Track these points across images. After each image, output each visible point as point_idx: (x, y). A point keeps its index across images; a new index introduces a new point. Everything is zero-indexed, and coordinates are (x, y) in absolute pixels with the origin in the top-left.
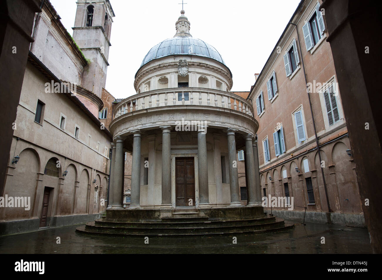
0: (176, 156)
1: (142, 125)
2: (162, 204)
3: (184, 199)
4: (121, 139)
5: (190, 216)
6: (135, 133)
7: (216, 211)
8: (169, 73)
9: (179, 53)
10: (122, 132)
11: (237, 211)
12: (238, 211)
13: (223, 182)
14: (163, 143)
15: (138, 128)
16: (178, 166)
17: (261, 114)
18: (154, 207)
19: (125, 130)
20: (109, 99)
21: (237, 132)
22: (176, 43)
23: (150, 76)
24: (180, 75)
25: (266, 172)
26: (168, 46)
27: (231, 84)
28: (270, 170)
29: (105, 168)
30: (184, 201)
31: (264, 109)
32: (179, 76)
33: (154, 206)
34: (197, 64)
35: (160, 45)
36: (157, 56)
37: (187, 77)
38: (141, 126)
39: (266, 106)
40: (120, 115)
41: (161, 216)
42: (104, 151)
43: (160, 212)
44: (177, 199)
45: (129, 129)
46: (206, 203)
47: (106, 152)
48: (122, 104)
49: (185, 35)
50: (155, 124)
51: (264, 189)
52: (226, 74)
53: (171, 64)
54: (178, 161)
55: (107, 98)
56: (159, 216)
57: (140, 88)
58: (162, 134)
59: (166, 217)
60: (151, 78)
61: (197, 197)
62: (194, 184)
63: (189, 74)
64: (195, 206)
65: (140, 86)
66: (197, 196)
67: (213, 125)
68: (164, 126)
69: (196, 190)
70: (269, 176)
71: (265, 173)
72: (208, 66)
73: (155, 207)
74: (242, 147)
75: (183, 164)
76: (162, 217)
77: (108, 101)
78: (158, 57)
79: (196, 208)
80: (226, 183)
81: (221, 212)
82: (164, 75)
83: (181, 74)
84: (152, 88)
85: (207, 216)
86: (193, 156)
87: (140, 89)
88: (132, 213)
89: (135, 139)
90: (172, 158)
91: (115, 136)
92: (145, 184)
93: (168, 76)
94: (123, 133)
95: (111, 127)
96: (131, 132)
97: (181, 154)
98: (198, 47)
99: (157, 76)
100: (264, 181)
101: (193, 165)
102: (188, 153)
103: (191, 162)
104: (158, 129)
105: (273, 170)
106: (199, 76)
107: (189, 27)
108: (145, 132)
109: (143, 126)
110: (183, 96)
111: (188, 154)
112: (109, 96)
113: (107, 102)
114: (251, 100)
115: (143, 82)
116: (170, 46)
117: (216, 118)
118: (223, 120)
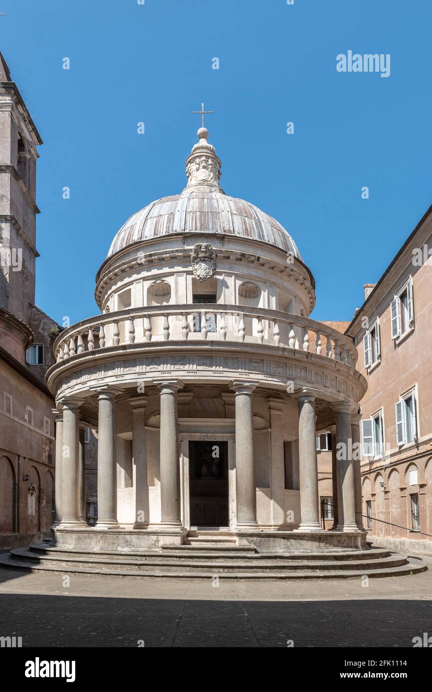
0: (190, 440)
1: (117, 376)
2: (161, 521)
5: (218, 543)
6: (100, 393)
8: (172, 274)
9: (196, 230)
10: (74, 389)
13: (286, 488)
14: (161, 412)
15: (108, 384)
17: (373, 366)
19: (80, 386)
20: (45, 327)
22: (187, 206)
23: (129, 279)
24: (198, 279)
25: (375, 474)
27: (311, 303)
28: (383, 470)
29: (47, 455)
31: (380, 356)
32: (194, 280)
33: (147, 525)
34: (236, 256)
36: (145, 235)
37: (214, 283)
38: (114, 379)
39: (384, 350)
40: (66, 357)
41: (160, 543)
42: (43, 425)
45: (89, 384)
46: (250, 523)
47: (47, 427)
48: (70, 334)
49: (208, 191)
50: (143, 376)
51: (368, 502)
55: (42, 324)
57: (108, 304)
59: (171, 544)
60: (131, 283)
61: (233, 512)
63: (217, 276)
64: (229, 527)
65: (108, 300)
66: (233, 509)
68: (164, 380)
69: (230, 500)
70: (380, 479)
71: (373, 475)
72: (261, 261)
73: (149, 526)
74: (329, 425)
76: (163, 544)
77: (43, 329)
78: (146, 237)
79: (231, 530)
80: (292, 489)
82: (162, 279)
83: (199, 276)
84: (135, 305)
85: (252, 544)
86: (225, 440)
87: (108, 306)
89: (101, 402)
90: (182, 442)
91: (60, 396)
92: (127, 486)
93: (170, 280)
94: (75, 392)
96: (94, 390)
97: (201, 435)
99: (145, 279)
100: (369, 489)
104: (151, 386)
105: (389, 470)
106: (240, 282)
107: (219, 171)
108: (124, 390)
109: (119, 379)
111: (215, 435)
112: (46, 320)
113: (42, 332)
115: (115, 292)
116: (174, 212)
117: (276, 369)
118: (291, 372)
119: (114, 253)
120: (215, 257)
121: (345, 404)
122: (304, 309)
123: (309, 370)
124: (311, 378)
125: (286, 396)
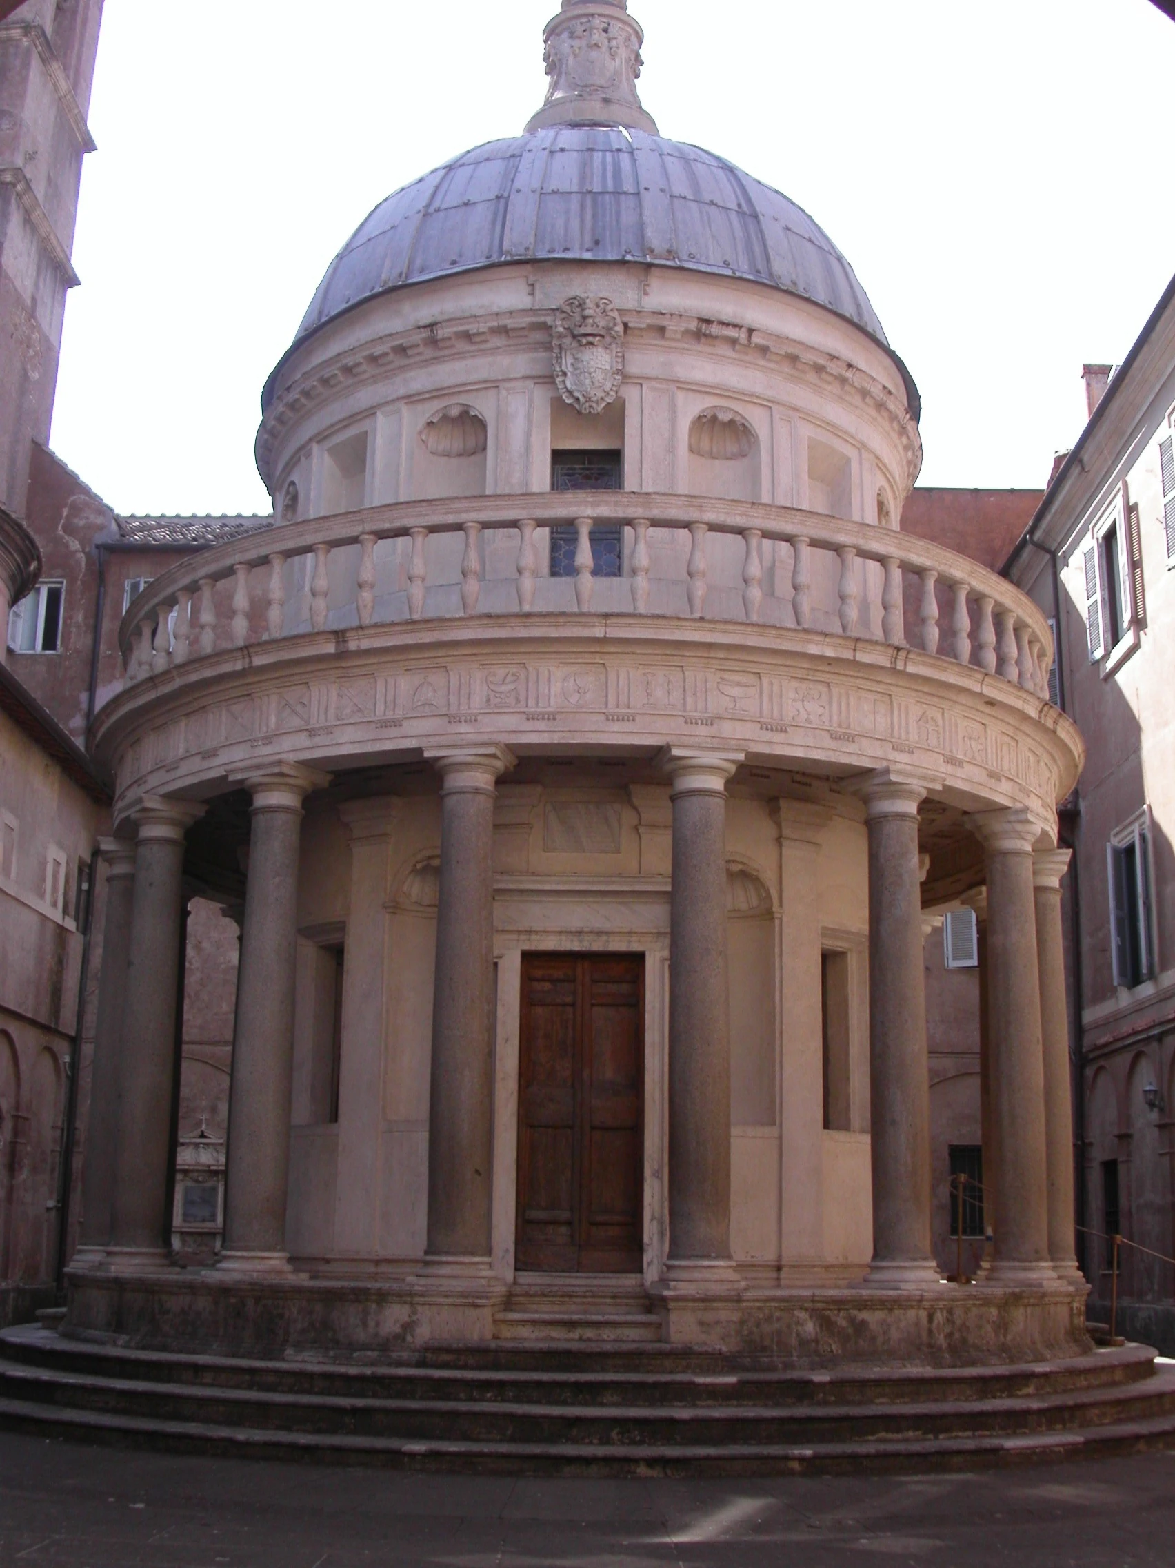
0: (526, 947)
1: (312, 733)
2: (426, 1252)
3: (569, 1223)
4: (171, 822)
6: (260, 787)
7: (777, 1314)
8: (493, 385)
9: (566, 250)
10: (178, 772)
11: (912, 1313)
12: (918, 1317)
13: (827, 1125)
15: (283, 756)
16: (539, 1010)
17: (1115, 655)
18: (372, 1269)
19: (196, 764)
20: (74, 522)
21: (936, 798)
22: (545, 177)
23: (364, 397)
24: (568, 401)
25: (1129, 1056)
26: (492, 196)
27: (909, 463)
28: (1154, 1045)
29: (46, 987)
30: (572, 1236)
32: (557, 407)
33: (377, 1262)
34: (683, 326)
35: (437, 188)
36: (418, 263)
37: (615, 416)
38: (302, 740)
40: (161, 662)
41: (419, 1331)
42: (42, 880)
43: (412, 1304)
44: (524, 1224)
45: (223, 757)
46: (709, 1258)
47: (53, 886)
50: (393, 732)
51: (1110, 1168)
52: (876, 391)
53: (509, 322)
54: (539, 973)
55: (65, 513)
56: (408, 1327)
57: (295, 477)
58: (442, 798)
59: (454, 1339)
60: (371, 412)
61: (653, 1219)
62: (637, 1129)
63: (631, 395)
64: (641, 1271)
65: (295, 461)
66: (656, 1206)
67: (779, 751)
68: (454, 746)
69: (647, 1172)
70: (1146, 1078)
71: (1121, 1062)
72: (756, 339)
73: (383, 1268)
75: (569, 999)
76: (428, 1335)
78: (421, 271)
79: (648, 1283)
80: (845, 1127)
81: (802, 1315)
82: (463, 399)
83: (570, 393)
84: (379, 491)
85: (713, 1338)
86: (636, 947)
87: (293, 483)
88: (233, 1300)
89: (262, 823)
90: (500, 957)
91: (131, 795)
92: (317, 1119)
93: (484, 406)
95: (104, 736)
96: (239, 776)
97: (560, 933)
98: (694, 206)
99: (411, 399)
100: (1111, 1114)
101: (635, 1002)
102: (607, 926)
103: (625, 988)
106: (691, 408)
107: (637, 54)
109: (318, 740)
110: (584, 555)
111: (607, 933)
113: (63, 537)
114: (1048, 551)
115: (320, 438)
116: (506, 194)
117: (799, 705)
118: (844, 715)
119: (324, 319)
120: (622, 333)
121: (1012, 818)
122: (888, 490)
123: (900, 705)
124: (908, 732)
125: (831, 790)
